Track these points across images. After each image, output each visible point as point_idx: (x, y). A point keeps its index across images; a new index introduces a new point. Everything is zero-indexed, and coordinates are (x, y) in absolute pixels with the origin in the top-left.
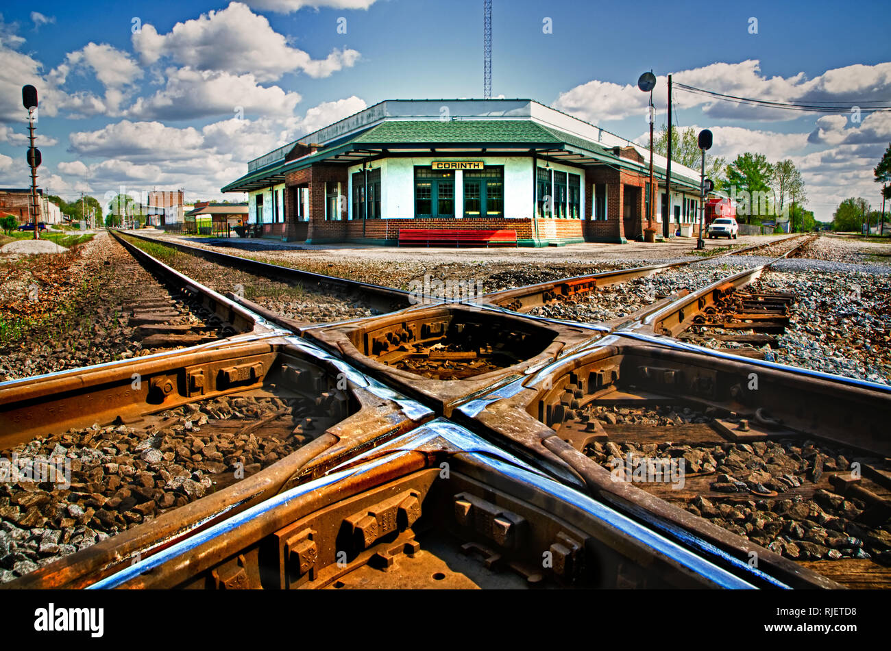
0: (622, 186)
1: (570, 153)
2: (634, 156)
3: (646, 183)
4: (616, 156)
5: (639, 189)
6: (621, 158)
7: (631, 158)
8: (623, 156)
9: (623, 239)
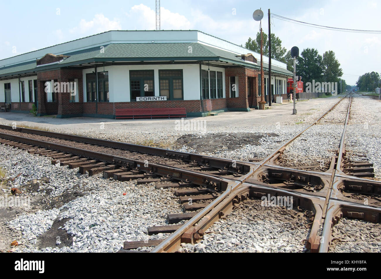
0: (247, 77)
1: (222, 61)
2: (252, 59)
3: (259, 74)
4: (243, 61)
5: (255, 78)
6: (246, 61)
7: (250, 61)
8: (246, 60)
9: (248, 109)
